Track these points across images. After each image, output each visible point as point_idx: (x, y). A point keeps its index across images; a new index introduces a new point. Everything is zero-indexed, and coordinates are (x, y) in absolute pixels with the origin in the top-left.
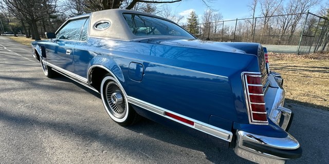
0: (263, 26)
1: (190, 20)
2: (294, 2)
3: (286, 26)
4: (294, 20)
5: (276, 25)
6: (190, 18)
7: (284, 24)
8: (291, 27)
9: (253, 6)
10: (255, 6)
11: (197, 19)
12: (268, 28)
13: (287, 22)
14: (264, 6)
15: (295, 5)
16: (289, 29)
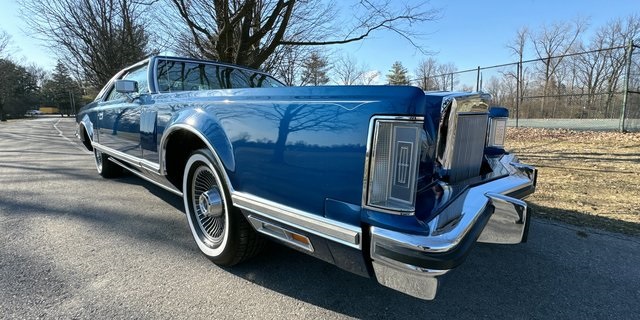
0: (543, 83)
1: (392, 77)
2: (605, 33)
3: (594, 80)
4: (611, 69)
5: (571, 80)
6: (393, 74)
7: (591, 76)
8: (606, 82)
9: (518, 47)
10: (522, 46)
11: (406, 75)
12: (554, 86)
13: (595, 72)
14: (540, 46)
15: (608, 40)
16: (603, 86)
